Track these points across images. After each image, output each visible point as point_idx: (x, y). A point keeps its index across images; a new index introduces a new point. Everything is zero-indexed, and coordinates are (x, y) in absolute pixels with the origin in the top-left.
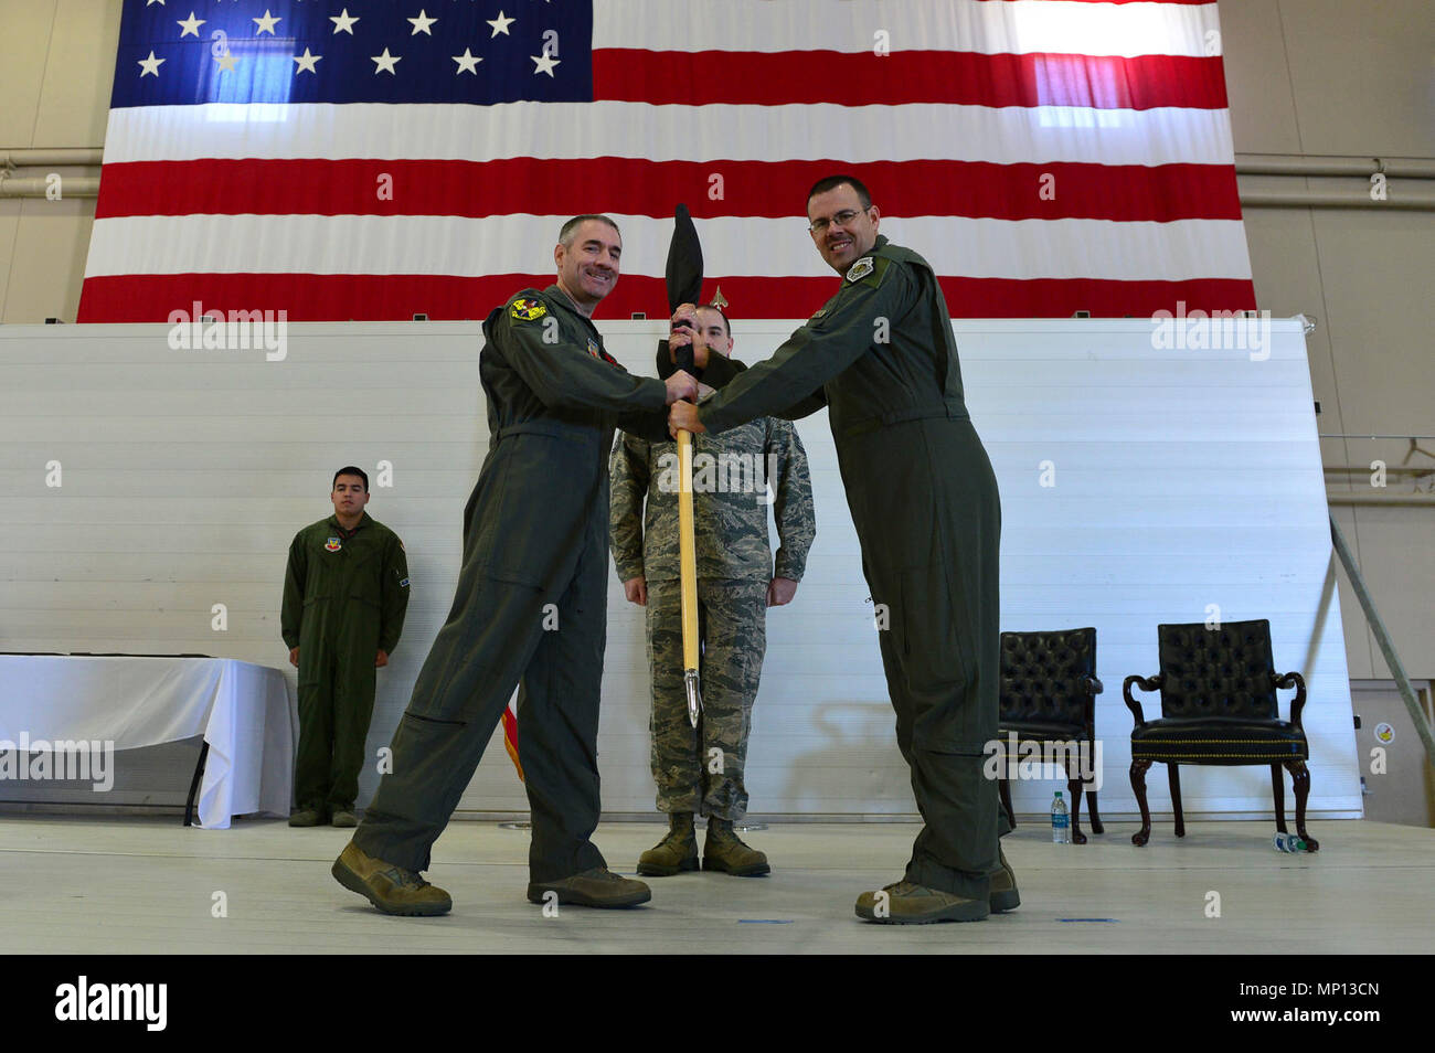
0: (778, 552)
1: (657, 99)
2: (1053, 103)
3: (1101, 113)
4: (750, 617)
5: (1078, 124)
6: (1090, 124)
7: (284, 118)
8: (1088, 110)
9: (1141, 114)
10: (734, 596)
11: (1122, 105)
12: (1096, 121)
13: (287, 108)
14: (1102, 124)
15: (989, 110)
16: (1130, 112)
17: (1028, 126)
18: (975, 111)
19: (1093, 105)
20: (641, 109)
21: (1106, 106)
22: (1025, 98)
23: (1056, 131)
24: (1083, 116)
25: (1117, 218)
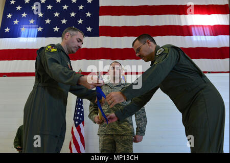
0: (137, 128)
1: (113, 36)
2: (196, 35)
3: (207, 37)
4: (128, 145)
5: (202, 40)
6: (204, 39)
7: (35, 41)
8: (204, 36)
9: (215, 37)
10: (123, 139)
11: (211, 35)
12: (206, 39)
13: (36, 38)
14: (207, 39)
15: (183, 37)
16: (213, 37)
17: (191, 40)
18: (180, 37)
19: (205, 35)
20: (109, 38)
21: (208, 35)
22: (190, 34)
23: (198, 41)
24: (203, 38)
25: (212, 58)
